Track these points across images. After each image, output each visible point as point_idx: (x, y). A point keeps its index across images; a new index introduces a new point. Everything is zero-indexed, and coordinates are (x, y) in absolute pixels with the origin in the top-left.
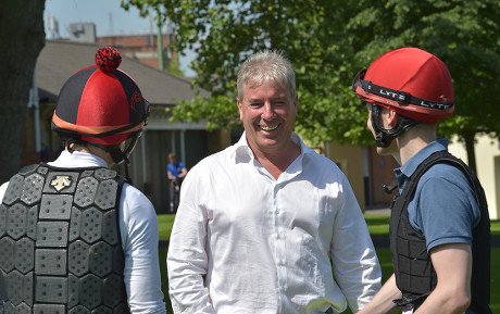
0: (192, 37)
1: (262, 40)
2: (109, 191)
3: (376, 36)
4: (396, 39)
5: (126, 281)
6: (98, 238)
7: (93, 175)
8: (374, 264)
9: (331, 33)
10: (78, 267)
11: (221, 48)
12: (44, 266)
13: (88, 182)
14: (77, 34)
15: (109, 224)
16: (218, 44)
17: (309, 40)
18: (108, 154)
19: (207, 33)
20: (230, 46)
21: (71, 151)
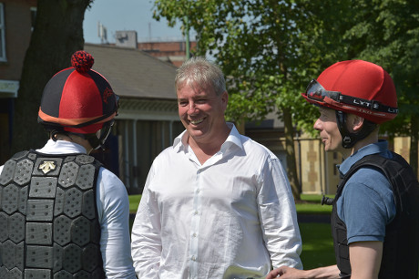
0: (212, 44)
1: (271, 48)
2: (88, 174)
3: (368, 46)
4: (385, 49)
5: (101, 249)
6: (79, 213)
7: (74, 161)
8: (292, 236)
9: (329, 43)
10: (61, 237)
11: (235, 53)
12: (33, 237)
13: (70, 167)
14: (121, 40)
15: (87, 202)
16: (232, 50)
17: (310, 47)
18: (86, 142)
19: (224, 41)
20: (243, 52)
21: (55, 140)
